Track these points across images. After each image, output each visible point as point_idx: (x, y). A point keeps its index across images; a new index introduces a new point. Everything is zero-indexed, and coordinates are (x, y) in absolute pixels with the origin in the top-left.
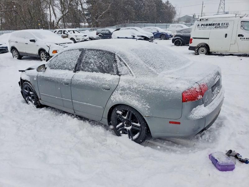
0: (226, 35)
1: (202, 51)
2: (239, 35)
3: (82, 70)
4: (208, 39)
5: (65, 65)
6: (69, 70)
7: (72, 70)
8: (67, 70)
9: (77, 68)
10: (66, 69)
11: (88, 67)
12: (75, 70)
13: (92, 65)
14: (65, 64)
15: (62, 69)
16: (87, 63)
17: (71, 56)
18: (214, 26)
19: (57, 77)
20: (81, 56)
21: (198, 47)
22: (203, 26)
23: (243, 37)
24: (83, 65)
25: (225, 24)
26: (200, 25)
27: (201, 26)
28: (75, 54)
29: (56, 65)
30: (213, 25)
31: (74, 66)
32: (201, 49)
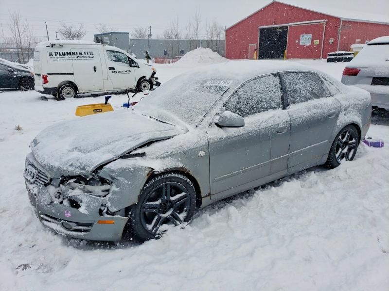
0: (95, 68)
1: (68, 94)
2: (110, 68)
3: (294, 102)
4: (73, 74)
5: (263, 103)
6: (274, 108)
7: (279, 107)
8: (269, 110)
9: (285, 102)
10: (266, 109)
11: (300, 96)
12: (284, 106)
13: (302, 92)
14: (261, 101)
15: (259, 112)
16: (295, 91)
17: (267, 86)
18: (76, 56)
19: (263, 126)
20: (281, 83)
21: (61, 88)
22: (58, 55)
23: (115, 70)
24: (291, 96)
25: (89, 53)
26: (54, 54)
27: (56, 55)
28: (272, 83)
29: (242, 109)
30: (73, 54)
31: (278, 100)
32: (65, 90)
